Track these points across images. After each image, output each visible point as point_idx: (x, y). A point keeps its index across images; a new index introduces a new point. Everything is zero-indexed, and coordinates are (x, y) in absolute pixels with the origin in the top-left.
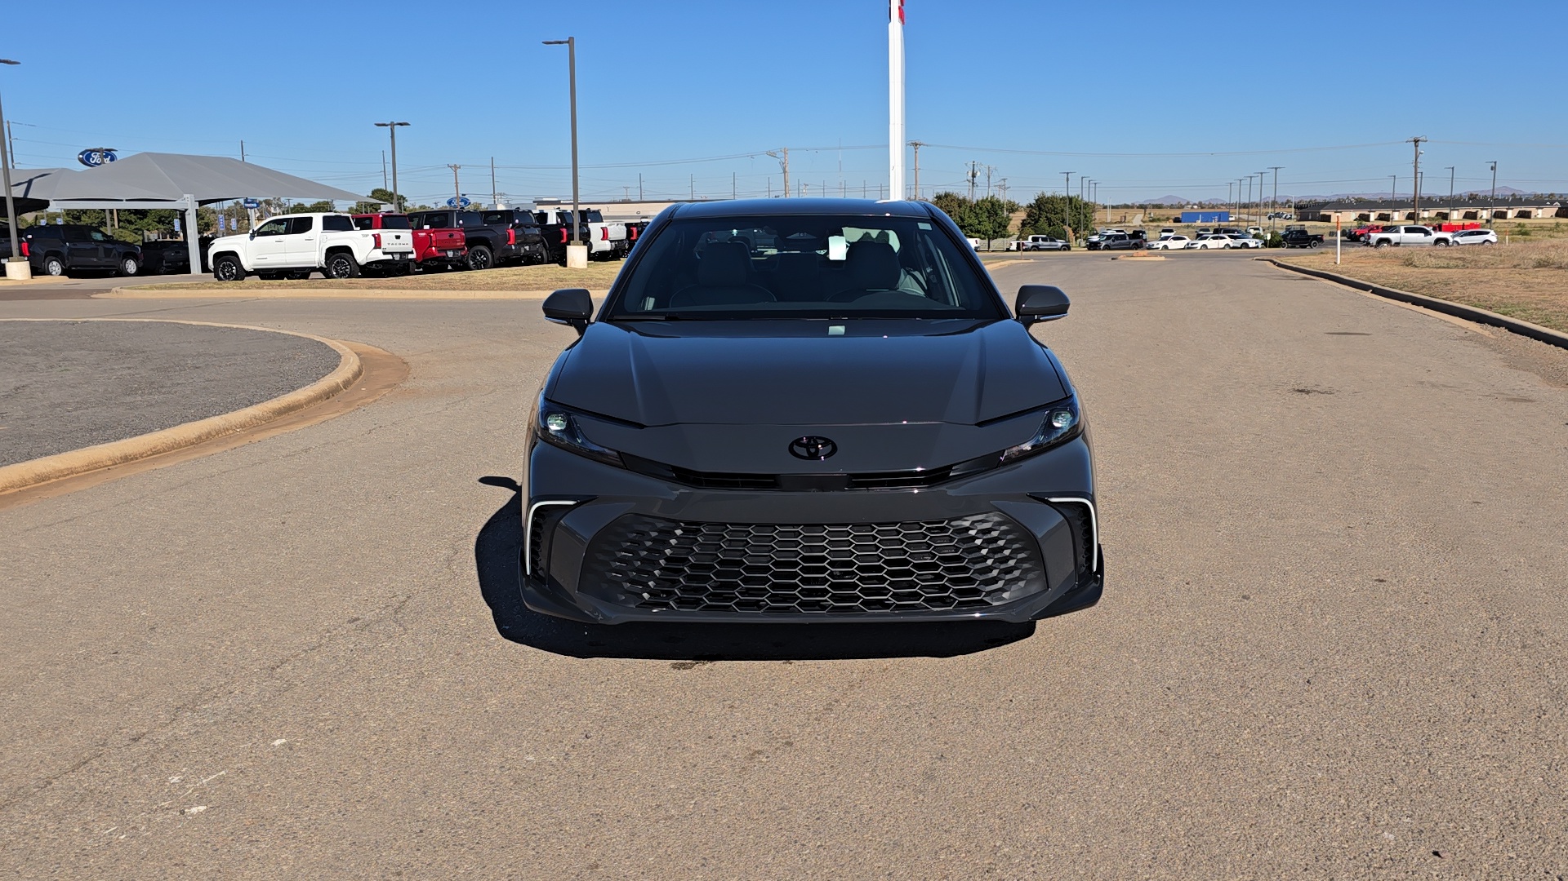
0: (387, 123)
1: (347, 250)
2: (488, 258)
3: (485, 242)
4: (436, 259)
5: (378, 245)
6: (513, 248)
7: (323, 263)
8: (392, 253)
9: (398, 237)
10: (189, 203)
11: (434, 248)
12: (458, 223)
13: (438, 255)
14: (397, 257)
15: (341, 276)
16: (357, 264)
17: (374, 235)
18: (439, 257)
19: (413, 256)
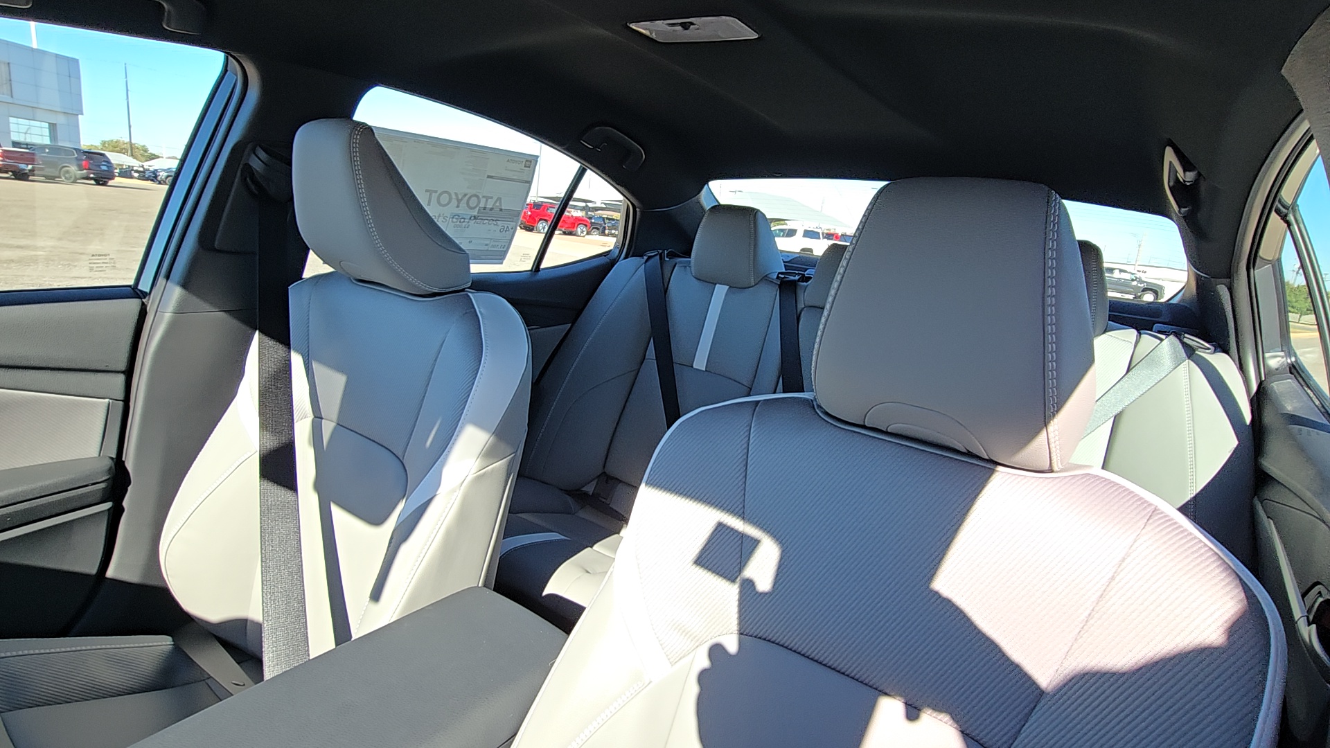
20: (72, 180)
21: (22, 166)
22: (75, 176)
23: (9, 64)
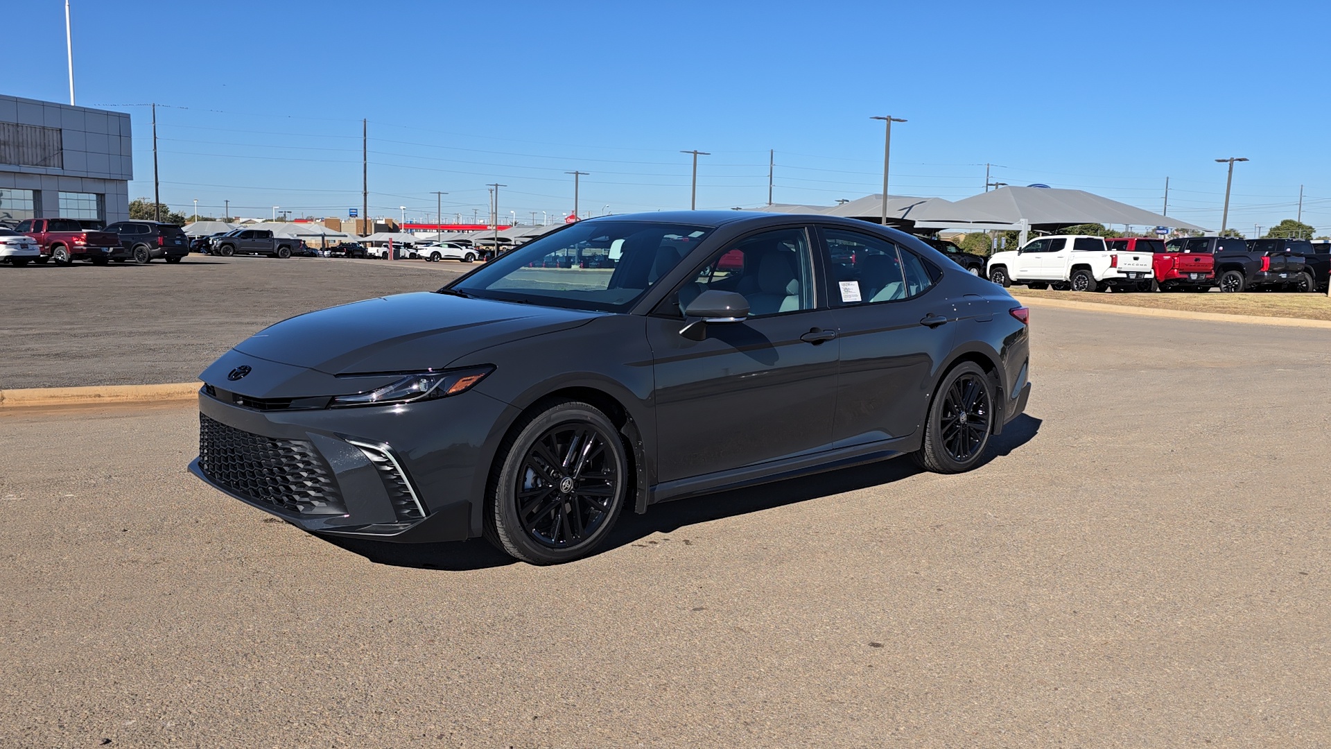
0: (1226, 159)
1: (1087, 267)
2: (1239, 283)
3: (1238, 267)
4: (1178, 280)
5: (1114, 264)
6: (1266, 274)
7: (1068, 277)
8: (1127, 273)
9: (1136, 259)
10: (1023, 226)
11: (1176, 270)
12: (1217, 249)
13: (1179, 276)
14: (1133, 276)
15: (1080, 289)
16: (1095, 280)
17: (1111, 256)
18: (1180, 278)
19: (1151, 276)
20: (146, 259)
21: (105, 249)
22: (149, 255)
23: (61, 130)
